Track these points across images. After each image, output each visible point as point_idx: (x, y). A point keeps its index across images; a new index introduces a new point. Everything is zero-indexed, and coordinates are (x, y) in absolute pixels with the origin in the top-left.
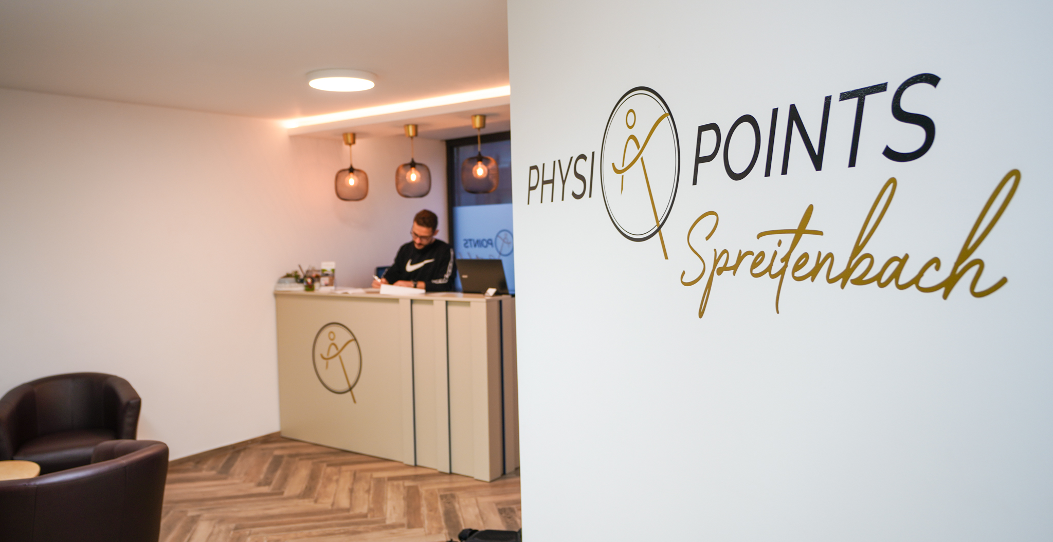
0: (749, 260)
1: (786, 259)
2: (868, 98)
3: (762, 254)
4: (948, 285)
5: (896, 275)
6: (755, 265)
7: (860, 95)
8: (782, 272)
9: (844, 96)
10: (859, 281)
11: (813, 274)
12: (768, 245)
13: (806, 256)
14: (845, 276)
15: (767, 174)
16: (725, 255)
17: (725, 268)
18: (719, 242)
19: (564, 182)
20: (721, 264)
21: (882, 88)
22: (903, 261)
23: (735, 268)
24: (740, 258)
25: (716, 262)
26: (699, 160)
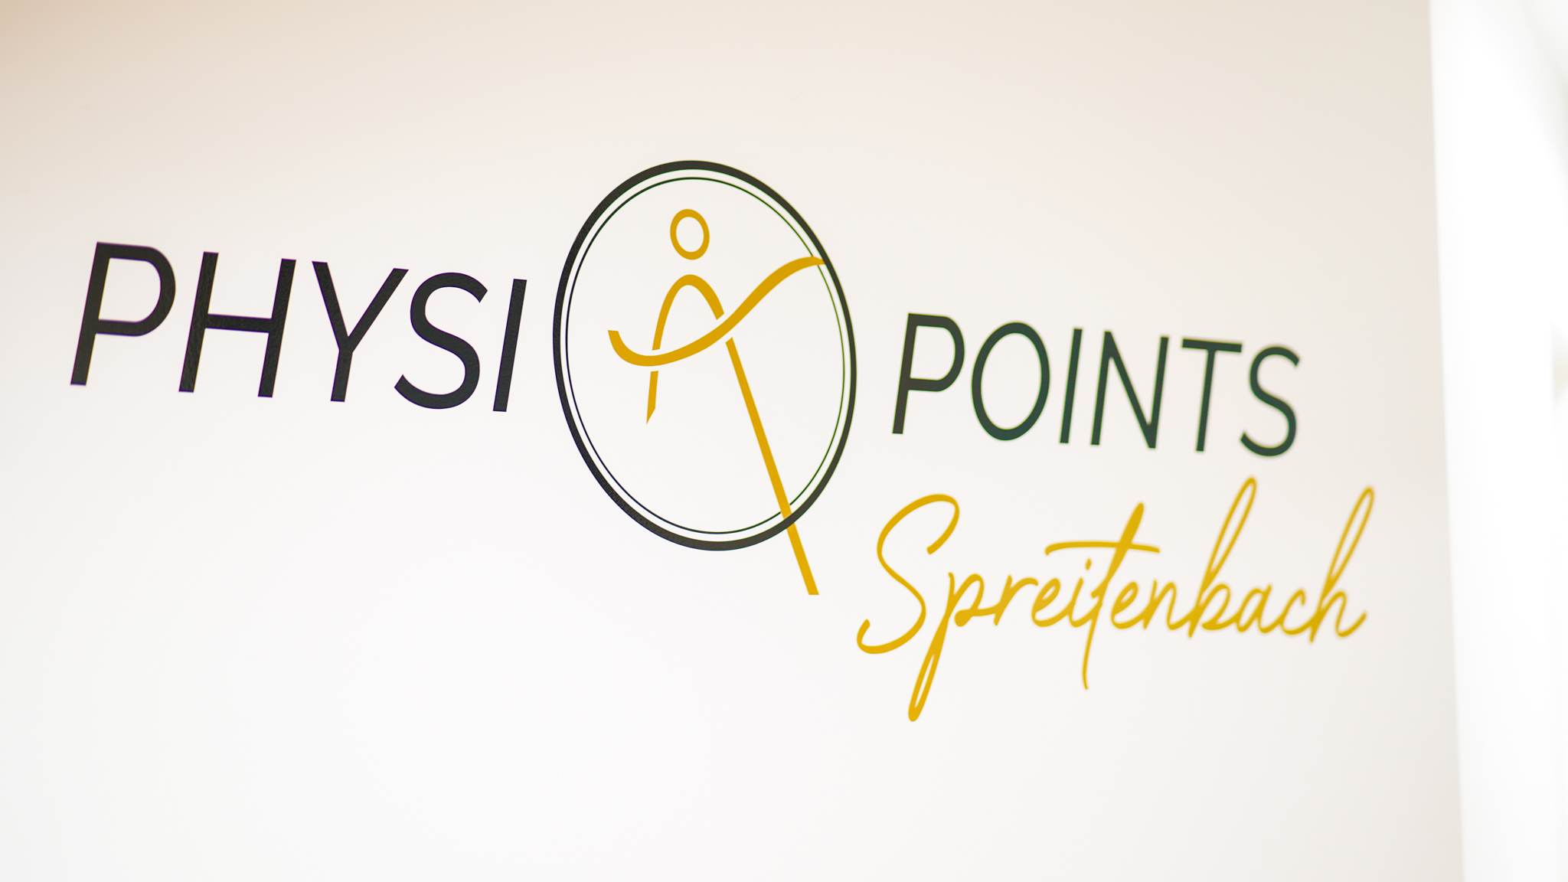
0: (1030, 594)
1: (1100, 592)
2: (1221, 357)
3: (1055, 584)
4: (1314, 623)
5: (1258, 614)
6: (1040, 604)
7: (1212, 348)
8: (1093, 615)
9: (1189, 344)
10: (1213, 625)
11: (1146, 616)
12: (1067, 567)
13: (1133, 587)
14: (1193, 617)
15: (1065, 438)
16: (976, 585)
17: (975, 611)
18: (958, 559)
19: (347, 343)
20: (965, 603)
21: (1236, 348)
22: (1266, 594)
23: (998, 611)
24: (1009, 592)
25: (953, 599)
26: (908, 384)
